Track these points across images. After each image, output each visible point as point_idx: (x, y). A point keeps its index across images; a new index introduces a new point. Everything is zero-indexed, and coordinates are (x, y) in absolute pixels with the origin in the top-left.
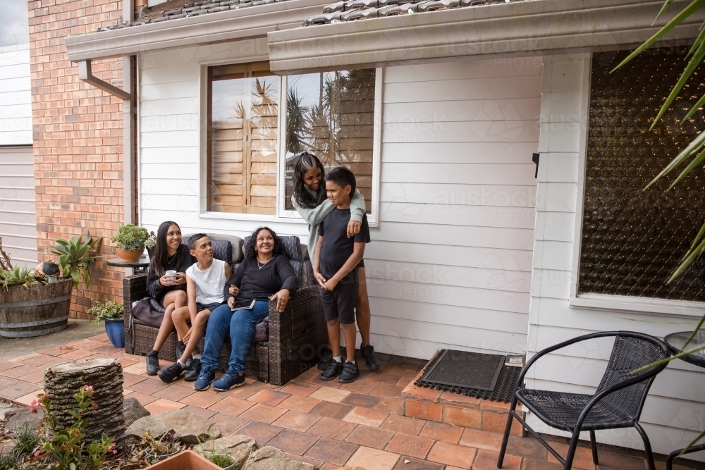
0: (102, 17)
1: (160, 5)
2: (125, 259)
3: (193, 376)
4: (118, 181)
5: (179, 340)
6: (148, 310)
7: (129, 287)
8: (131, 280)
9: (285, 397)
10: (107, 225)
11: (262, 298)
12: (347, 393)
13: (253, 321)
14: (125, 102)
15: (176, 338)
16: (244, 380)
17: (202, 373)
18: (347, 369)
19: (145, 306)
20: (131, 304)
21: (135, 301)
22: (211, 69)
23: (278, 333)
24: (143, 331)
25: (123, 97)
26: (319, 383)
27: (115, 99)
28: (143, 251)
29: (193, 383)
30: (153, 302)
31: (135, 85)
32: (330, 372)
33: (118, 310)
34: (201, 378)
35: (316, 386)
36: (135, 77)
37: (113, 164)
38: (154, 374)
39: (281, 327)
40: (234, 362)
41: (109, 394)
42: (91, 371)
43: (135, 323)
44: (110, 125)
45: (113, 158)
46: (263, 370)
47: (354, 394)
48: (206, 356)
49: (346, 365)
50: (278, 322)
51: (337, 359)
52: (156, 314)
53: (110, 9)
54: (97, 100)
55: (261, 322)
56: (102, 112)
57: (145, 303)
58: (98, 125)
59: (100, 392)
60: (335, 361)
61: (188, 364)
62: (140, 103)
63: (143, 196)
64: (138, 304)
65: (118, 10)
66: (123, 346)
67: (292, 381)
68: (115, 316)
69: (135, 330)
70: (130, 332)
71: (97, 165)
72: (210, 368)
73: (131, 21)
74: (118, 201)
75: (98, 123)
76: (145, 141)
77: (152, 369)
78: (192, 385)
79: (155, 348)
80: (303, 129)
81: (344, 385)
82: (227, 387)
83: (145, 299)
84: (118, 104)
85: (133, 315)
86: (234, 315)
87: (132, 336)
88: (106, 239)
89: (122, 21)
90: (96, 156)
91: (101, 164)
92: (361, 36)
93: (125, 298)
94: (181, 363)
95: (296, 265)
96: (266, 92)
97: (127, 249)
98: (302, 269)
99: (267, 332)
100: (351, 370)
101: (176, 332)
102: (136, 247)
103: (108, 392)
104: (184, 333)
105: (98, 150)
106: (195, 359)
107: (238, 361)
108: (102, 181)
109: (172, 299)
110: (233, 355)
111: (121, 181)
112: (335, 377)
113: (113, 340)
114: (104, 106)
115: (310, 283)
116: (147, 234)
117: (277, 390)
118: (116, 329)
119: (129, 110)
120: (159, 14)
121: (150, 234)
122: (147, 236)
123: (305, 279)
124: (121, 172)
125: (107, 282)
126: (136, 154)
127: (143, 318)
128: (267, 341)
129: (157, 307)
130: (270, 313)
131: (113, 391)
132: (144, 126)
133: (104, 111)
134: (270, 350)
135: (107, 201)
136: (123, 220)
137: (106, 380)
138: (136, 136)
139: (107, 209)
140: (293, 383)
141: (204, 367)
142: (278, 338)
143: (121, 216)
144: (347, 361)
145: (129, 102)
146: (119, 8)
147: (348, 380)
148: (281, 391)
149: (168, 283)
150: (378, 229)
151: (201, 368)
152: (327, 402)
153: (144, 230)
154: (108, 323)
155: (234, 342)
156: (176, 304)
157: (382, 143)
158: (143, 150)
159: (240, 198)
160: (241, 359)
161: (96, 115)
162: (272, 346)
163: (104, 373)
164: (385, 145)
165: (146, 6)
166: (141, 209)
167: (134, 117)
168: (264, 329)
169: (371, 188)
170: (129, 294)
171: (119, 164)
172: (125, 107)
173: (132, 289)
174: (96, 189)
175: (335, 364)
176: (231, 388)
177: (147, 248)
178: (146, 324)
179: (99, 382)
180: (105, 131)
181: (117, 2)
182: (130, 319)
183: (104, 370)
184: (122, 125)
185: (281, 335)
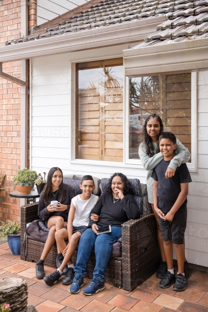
0: (8, 34)
1: (44, 24)
2: (22, 192)
3: (68, 281)
4: (16, 138)
5: (59, 252)
6: (37, 229)
7: (25, 213)
8: (26, 208)
9: (135, 302)
10: (9, 167)
11: (116, 224)
12: (181, 301)
13: (111, 242)
14: (22, 87)
15: (56, 251)
16: (104, 286)
17: (75, 280)
18: (179, 280)
19: (35, 226)
20: (26, 225)
21: (28, 222)
22: (77, 64)
23: (129, 251)
24: (33, 245)
25: (21, 84)
26: (159, 290)
27: (15, 85)
28: (33, 186)
29: (69, 287)
30: (41, 224)
31: (29, 76)
32: (166, 281)
33: (17, 228)
34: (75, 284)
35: (157, 293)
36: (29, 71)
37: (13, 127)
38: (41, 278)
39: (131, 247)
40: (97, 273)
41: (19, 308)
42: (8, 291)
43: (28, 238)
44: (12, 102)
45: (14, 123)
46: (117, 278)
47: (187, 303)
48: (78, 267)
49: (178, 276)
50: (129, 243)
51: (171, 271)
52: (42, 233)
53: (13, 28)
54: (4, 85)
55: (116, 242)
56: (7, 94)
57: (35, 225)
58: (5, 102)
59: (13, 307)
60: (170, 273)
61: (64, 271)
62: (32, 88)
63: (33, 148)
64: (30, 225)
65: (18, 29)
66: (19, 254)
67: (138, 287)
68: (15, 233)
69: (28, 243)
70: (24, 245)
71: (4, 127)
72: (80, 275)
73: (26, 35)
74: (16, 151)
75: (4, 100)
76: (34, 112)
77: (39, 274)
78: (68, 288)
79: (42, 258)
80: (135, 96)
81: (178, 293)
82: (93, 292)
83: (35, 221)
84: (18, 88)
85: (27, 233)
86: (98, 237)
87: (25, 247)
88: (7, 176)
89: (20, 36)
90: (3, 121)
91: (6, 127)
92: (190, 51)
93: (22, 221)
94: (60, 271)
95: (138, 200)
96: (109, 73)
97: (23, 185)
98: (142, 202)
99: (121, 250)
100: (181, 281)
101: (56, 247)
102: (29, 184)
103: (18, 306)
104: (63, 248)
105: (4, 118)
106: (70, 268)
107: (100, 272)
108: (6, 138)
109: (54, 223)
110: (96, 267)
111: (18, 138)
112: (170, 285)
113: (12, 249)
114: (9, 90)
115: (148, 212)
116: (36, 175)
117: (128, 295)
118: (15, 242)
119: (24, 92)
120: (44, 31)
121: (38, 175)
122: (36, 176)
123: (145, 209)
124: (19, 132)
125: (8, 205)
126: (29, 121)
127: (33, 235)
128: (121, 256)
129: (43, 227)
130: (122, 236)
131: (21, 305)
132: (34, 102)
133: (9, 93)
134: (123, 264)
135: (9, 151)
136: (20, 163)
137: (17, 297)
138: (29, 109)
139: (9, 156)
140: (140, 290)
141: (77, 275)
142: (129, 255)
143: (18, 161)
144: (178, 273)
145: (25, 87)
146: (19, 28)
147: (181, 289)
148: (132, 296)
149: (53, 209)
150: (196, 173)
151: (74, 276)
152: (167, 309)
153: (34, 172)
154: (10, 237)
155: (97, 258)
156: (57, 227)
157: (198, 113)
158: (34, 118)
159: (98, 149)
160: (102, 270)
161: (4, 95)
162: (124, 260)
163: (17, 292)
164: (200, 114)
165: (35, 25)
166: (32, 157)
167: (28, 97)
168: (119, 248)
169: (190, 144)
170: (25, 218)
171: (18, 127)
172: (23, 90)
173: (26, 214)
174: (2, 143)
175: (169, 275)
176: (96, 292)
177: (36, 184)
178: (35, 239)
179: (13, 299)
180: (9, 105)
181: (18, 24)
182: (25, 236)
183: (16, 290)
184: (20, 102)
185: (131, 252)
